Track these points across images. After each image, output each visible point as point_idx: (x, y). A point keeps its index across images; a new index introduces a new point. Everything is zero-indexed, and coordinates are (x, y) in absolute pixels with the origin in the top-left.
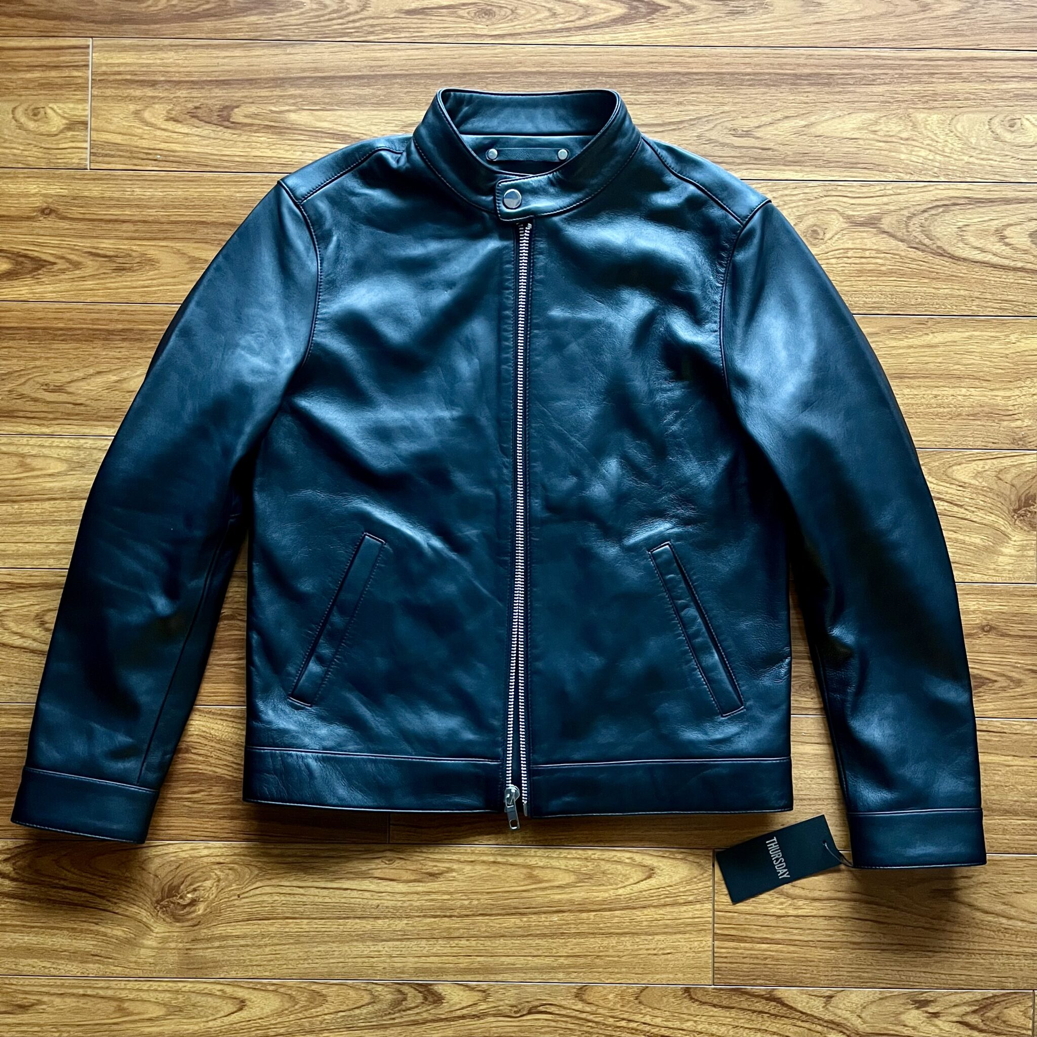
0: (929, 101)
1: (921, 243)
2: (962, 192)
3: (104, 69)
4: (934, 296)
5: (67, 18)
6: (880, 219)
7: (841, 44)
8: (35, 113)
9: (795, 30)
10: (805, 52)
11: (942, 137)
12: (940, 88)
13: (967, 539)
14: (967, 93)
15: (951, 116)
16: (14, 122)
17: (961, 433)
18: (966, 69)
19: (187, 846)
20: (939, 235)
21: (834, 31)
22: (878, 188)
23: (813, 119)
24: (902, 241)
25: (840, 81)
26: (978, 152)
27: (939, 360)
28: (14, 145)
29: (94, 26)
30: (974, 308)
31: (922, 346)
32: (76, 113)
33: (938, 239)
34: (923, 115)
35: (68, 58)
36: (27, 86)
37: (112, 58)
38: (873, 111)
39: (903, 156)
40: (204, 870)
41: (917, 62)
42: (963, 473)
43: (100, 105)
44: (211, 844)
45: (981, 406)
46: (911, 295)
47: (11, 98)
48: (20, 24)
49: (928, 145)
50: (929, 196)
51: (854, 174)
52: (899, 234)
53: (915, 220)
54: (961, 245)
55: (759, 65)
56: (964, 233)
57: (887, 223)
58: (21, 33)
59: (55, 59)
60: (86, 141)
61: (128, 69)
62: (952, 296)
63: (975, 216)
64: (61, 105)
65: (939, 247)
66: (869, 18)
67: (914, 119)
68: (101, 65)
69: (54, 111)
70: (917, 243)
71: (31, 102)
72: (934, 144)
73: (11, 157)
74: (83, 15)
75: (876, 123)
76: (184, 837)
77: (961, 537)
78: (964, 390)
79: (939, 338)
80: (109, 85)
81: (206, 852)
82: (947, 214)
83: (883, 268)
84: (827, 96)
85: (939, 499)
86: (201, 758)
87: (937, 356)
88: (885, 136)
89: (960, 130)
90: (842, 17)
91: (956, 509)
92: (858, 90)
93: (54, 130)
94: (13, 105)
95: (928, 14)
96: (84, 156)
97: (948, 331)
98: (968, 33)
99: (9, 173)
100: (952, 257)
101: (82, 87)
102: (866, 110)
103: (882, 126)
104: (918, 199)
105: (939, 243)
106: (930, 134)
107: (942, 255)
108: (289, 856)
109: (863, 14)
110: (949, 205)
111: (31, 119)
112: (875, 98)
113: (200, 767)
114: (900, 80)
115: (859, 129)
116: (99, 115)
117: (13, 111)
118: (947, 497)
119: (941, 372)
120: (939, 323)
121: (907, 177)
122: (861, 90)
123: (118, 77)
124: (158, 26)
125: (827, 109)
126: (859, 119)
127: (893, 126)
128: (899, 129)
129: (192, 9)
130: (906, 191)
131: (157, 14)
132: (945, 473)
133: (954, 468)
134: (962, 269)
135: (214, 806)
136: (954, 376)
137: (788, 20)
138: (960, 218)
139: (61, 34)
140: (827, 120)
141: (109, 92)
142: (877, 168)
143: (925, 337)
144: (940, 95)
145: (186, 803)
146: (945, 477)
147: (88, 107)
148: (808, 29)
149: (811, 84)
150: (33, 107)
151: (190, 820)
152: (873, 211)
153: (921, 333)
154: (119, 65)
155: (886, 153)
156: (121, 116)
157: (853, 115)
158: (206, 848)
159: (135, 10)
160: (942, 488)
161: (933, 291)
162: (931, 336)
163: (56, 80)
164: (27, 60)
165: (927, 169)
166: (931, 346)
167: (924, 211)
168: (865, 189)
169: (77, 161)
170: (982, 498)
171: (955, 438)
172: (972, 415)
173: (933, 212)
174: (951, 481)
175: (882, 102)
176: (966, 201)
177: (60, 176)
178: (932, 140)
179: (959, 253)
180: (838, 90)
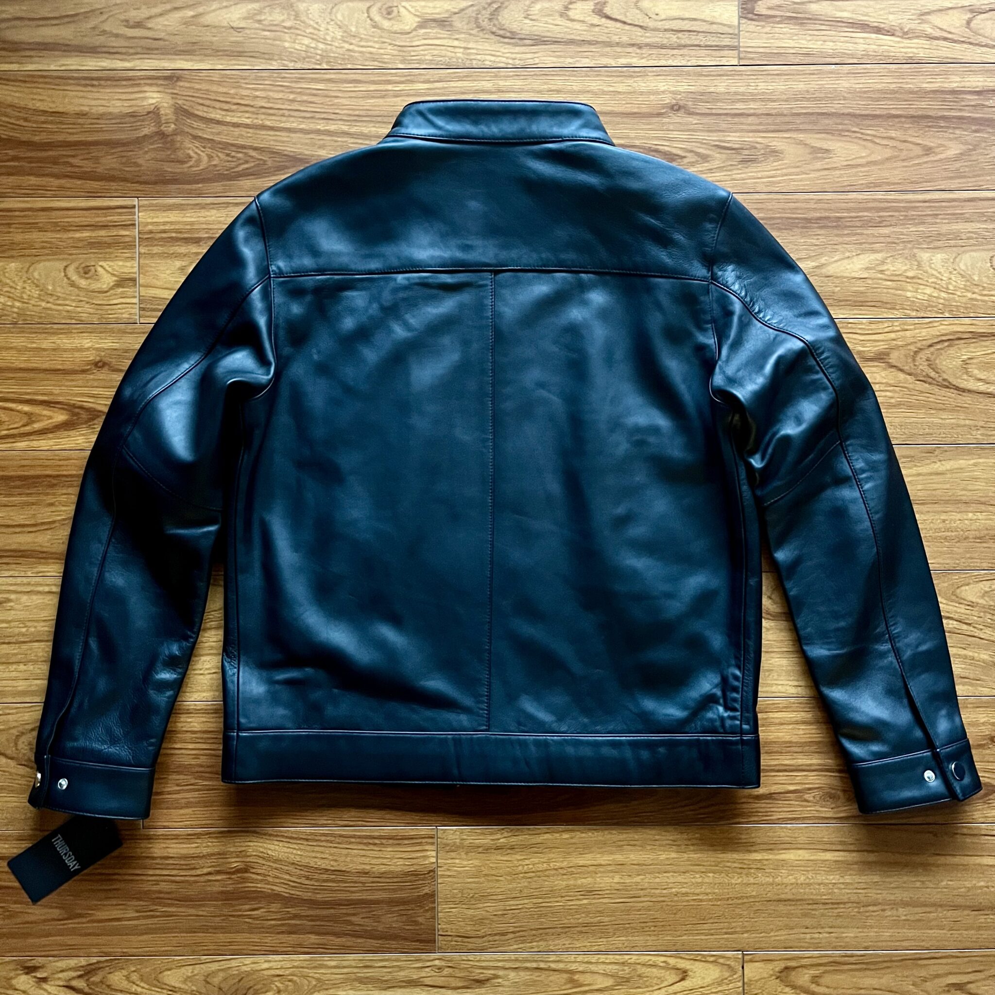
0: (934, 242)
1: (928, 376)
2: (965, 327)
3: (150, 227)
4: (941, 426)
5: (112, 179)
6: (888, 354)
7: (848, 188)
8: (86, 272)
9: (804, 176)
10: (815, 197)
11: (945, 275)
12: (945, 228)
13: (976, 655)
14: (969, 232)
15: (954, 255)
16: (65, 279)
17: (968, 555)
18: (968, 210)
19: (248, 960)
20: (944, 368)
21: (841, 176)
22: (886, 325)
23: (823, 260)
24: (910, 374)
25: (848, 224)
26: (981, 288)
27: (948, 486)
28: (67, 302)
29: (140, 187)
30: (979, 436)
31: (931, 474)
32: (126, 270)
33: (944, 372)
34: (928, 255)
35: (116, 218)
36: (77, 245)
37: (157, 217)
38: (881, 251)
39: (909, 294)
40: (265, 982)
41: (921, 204)
42: (971, 593)
43: (147, 262)
44: (271, 957)
45: (987, 529)
46: (919, 426)
47: (61, 257)
48: (68, 185)
49: (932, 283)
50: (934, 332)
51: (863, 312)
52: (906, 368)
53: (923, 355)
54: (965, 377)
55: (771, 210)
56: (969, 366)
57: (894, 358)
58: (68, 193)
59: (104, 219)
60: (135, 297)
61: (172, 227)
62: (959, 426)
63: (979, 349)
64: (111, 263)
65: (944, 380)
66: (874, 163)
67: (919, 259)
68: (147, 224)
69: (104, 269)
70: (924, 377)
71: (82, 261)
72: (939, 282)
73: (65, 314)
74: (128, 176)
75: (883, 262)
76: (245, 952)
77: (971, 654)
78: (970, 515)
79: (948, 465)
80: (156, 243)
81: (266, 965)
82: (951, 349)
83: (893, 401)
84: (836, 238)
85: (948, 618)
86: (259, 877)
87: (945, 483)
88: (892, 275)
89: (963, 268)
90: (849, 163)
91: (965, 627)
92: (865, 232)
93: (105, 287)
94: (65, 264)
95: (932, 158)
96: (133, 311)
97: (955, 459)
98: (970, 175)
99: (63, 329)
100: (957, 388)
101: (130, 246)
102: (874, 251)
103: (889, 266)
104: (924, 334)
105: (945, 377)
106: (935, 273)
107: (947, 387)
108: (344, 967)
109: (869, 159)
110: (953, 340)
111: (82, 277)
112: (882, 240)
113: (259, 885)
114: (904, 222)
115: (867, 269)
116: (147, 271)
117: (65, 269)
118: (956, 617)
119: (947, 498)
120: (946, 451)
121: (914, 314)
122: (869, 232)
123: (164, 235)
124: (200, 185)
125: (836, 251)
126: (867, 260)
127: (900, 266)
128: (905, 268)
129: (233, 168)
130: (912, 327)
131: (199, 175)
132: (954, 594)
133: (963, 588)
134: (967, 399)
135: (273, 922)
136: (959, 502)
137: (798, 167)
138: (964, 352)
139: (108, 195)
140: (836, 261)
141: (155, 250)
142: (885, 306)
143: (933, 465)
144: (944, 235)
145: (247, 920)
146: (954, 598)
147: (137, 265)
148: (818, 174)
149: (821, 228)
150: (83, 265)
151: (252, 936)
152: (882, 347)
153: (928, 461)
154: (165, 223)
155: (892, 291)
156: (168, 272)
157: (861, 256)
158: (266, 961)
159: (178, 171)
160: (951, 608)
161: (940, 421)
162: (939, 464)
163: (106, 239)
164: (77, 220)
165: (932, 306)
166: (937, 474)
167: (931, 346)
168: (873, 326)
169: (128, 316)
170: (989, 616)
171: (963, 560)
172: (979, 538)
173: (939, 346)
174: (960, 600)
175: (889, 243)
176: (970, 335)
177: (112, 331)
178: (937, 278)
179: (963, 384)
180: (846, 232)
